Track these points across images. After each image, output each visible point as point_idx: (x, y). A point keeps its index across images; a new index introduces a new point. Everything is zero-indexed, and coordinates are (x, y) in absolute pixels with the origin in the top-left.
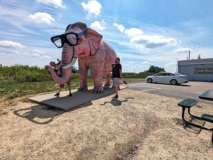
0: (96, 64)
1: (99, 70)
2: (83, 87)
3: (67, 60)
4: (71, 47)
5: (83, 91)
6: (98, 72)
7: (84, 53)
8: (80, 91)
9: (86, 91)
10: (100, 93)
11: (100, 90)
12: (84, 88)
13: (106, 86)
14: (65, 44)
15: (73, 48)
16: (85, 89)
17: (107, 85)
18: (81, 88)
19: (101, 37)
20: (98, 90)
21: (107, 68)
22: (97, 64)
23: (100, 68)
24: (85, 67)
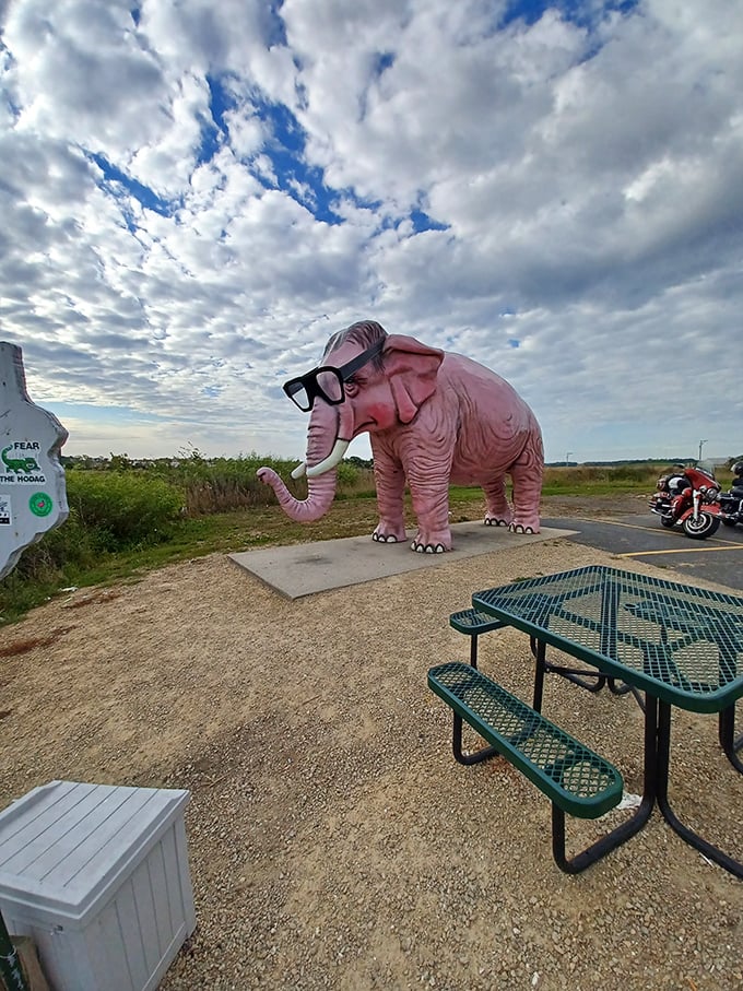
0: (420, 452)
2: (386, 530)
3: (321, 448)
4: (332, 408)
5: (386, 542)
7: (375, 422)
8: (378, 540)
9: (396, 542)
10: (435, 552)
11: (435, 543)
12: (392, 532)
13: (490, 524)
14: (317, 400)
15: (337, 409)
16: (392, 536)
17: (494, 523)
18: (382, 532)
19: (440, 356)
20: (429, 542)
21: (472, 461)
22: (425, 453)
23: (435, 466)
24: (392, 464)
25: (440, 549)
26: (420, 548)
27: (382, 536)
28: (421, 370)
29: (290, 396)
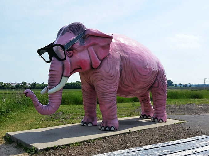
0: (102, 82)
1: (108, 91)
2: (88, 120)
3: (55, 80)
4: (60, 62)
5: (87, 126)
6: (106, 95)
7: (81, 68)
8: (83, 125)
10: (110, 130)
11: (110, 126)
12: (90, 120)
13: (143, 118)
14: (53, 58)
15: (62, 63)
16: (90, 123)
18: (85, 121)
19: (111, 38)
20: (107, 125)
21: (128, 86)
22: (104, 82)
23: (110, 88)
24: (90, 87)
25: (113, 128)
26: (103, 128)
27: (85, 123)
28: (102, 44)
29: (40, 55)
